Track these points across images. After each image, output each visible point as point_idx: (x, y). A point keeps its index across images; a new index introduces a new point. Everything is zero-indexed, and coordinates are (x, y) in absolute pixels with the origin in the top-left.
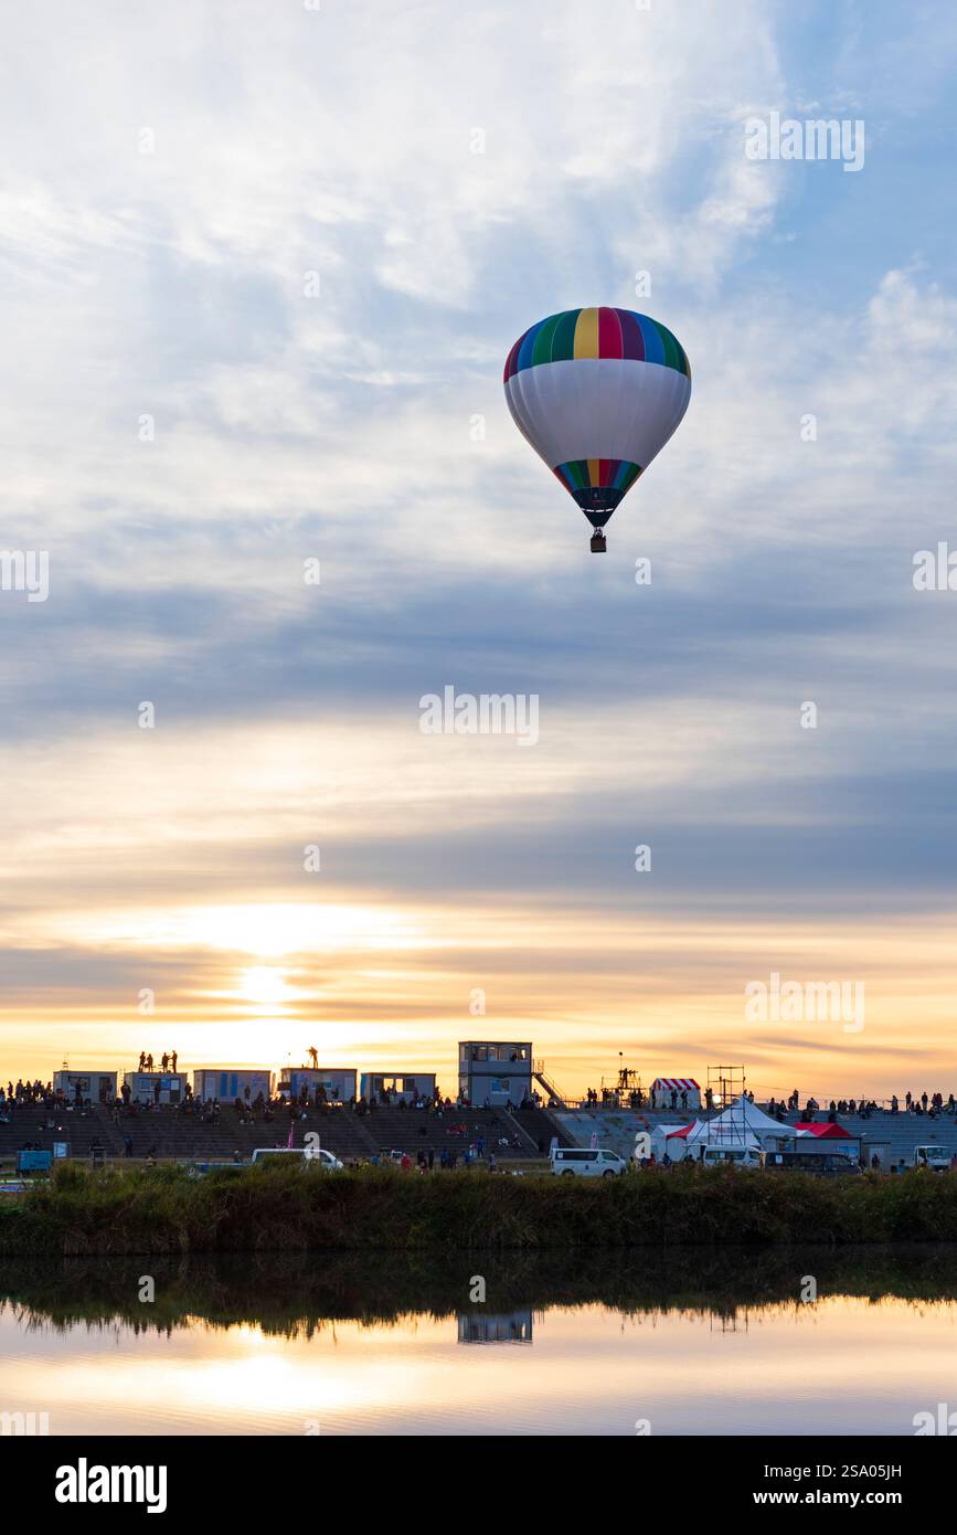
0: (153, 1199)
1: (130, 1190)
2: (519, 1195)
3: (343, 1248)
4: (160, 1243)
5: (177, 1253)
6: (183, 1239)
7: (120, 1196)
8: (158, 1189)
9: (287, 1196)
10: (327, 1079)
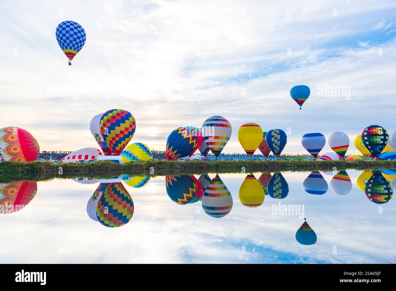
0: (141, 164)
1: (139, 163)
2: (179, 163)
3: (160, 169)
4: (142, 168)
5: (144, 169)
6: (144, 168)
7: (138, 164)
8: (142, 163)
9: (155, 163)
10: (155, 152)
